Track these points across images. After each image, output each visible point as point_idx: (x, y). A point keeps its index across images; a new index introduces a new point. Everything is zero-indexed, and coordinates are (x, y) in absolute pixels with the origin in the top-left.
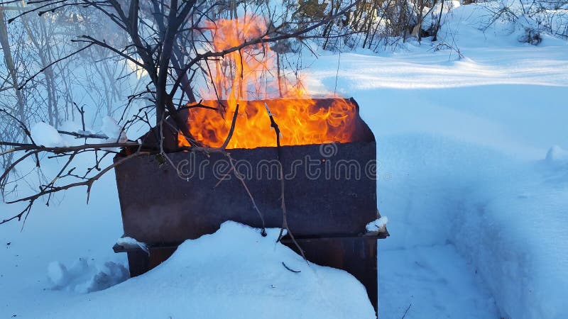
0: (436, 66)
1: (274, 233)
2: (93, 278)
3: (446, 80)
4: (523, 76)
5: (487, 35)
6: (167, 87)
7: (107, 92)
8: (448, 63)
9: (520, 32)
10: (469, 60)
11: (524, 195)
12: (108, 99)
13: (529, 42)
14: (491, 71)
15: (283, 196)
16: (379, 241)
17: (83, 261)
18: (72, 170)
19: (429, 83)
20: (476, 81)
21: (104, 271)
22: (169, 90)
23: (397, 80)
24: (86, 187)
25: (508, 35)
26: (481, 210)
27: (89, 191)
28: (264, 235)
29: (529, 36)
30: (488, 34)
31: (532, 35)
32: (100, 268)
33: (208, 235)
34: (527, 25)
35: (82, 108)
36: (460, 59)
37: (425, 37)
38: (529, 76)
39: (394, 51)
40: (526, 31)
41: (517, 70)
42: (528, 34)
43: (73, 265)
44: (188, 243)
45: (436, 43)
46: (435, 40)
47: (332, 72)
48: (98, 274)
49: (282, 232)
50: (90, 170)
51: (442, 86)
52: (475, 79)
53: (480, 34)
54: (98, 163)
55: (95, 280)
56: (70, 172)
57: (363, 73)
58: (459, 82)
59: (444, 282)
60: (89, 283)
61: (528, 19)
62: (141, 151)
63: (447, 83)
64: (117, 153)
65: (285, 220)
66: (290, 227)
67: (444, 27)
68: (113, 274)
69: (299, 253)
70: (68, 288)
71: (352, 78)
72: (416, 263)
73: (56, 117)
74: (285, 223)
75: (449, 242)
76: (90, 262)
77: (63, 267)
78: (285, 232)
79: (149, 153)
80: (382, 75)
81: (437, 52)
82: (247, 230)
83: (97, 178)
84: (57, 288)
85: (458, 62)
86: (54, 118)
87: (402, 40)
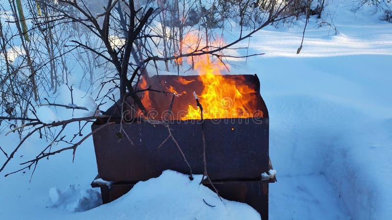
0: (318, 39)
1: (198, 178)
2: (78, 201)
3: (325, 51)
4: (381, 47)
5: (356, 14)
6: (128, 74)
7: (90, 63)
8: (327, 37)
9: (381, 13)
10: (343, 35)
11: (374, 146)
12: (90, 68)
13: (387, 20)
14: (358, 43)
15: (204, 154)
16: (270, 184)
17: (72, 187)
18: (63, 137)
19: (313, 53)
20: (347, 52)
21: (86, 196)
22: (129, 78)
23: (291, 51)
24: (73, 150)
25: (372, 15)
26: (344, 154)
27: (74, 153)
28: (191, 179)
29: (388, 16)
30: (358, 14)
31: (389, 15)
32: (83, 194)
33: (154, 179)
34: (386, 8)
35: (71, 87)
36: (336, 34)
37: (313, 15)
38: (385, 48)
39: (289, 27)
40: (386, 12)
41: (377, 42)
42: (387, 14)
43: (66, 189)
44: (140, 183)
45: (320, 21)
46: (319, 17)
47: (245, 44)
48: (81, 198)
49: (203, 177)
50: (75, 135)
51: (323, 55)
52: (346, 50)
53: (352, 14)
54: (80, 131)
55: (80, 202)
56: (62, 138)
57: (267, 45)
58: (335, 53)
59: (317, 202)
60: (76, 205)
61: (387, 3)
62: (109, 122)
63: (326, 53)
64: (94, 122)
65: (206, 170)
66: (208, 174)
67: (326, 9)
68: (91, 198)
69: (215, 192)
70: (62, 207)
71: (259, 49)
72: (298, 187)
73: (56, 79)
74: (206, 172)
75: (322, 173)
76: (76, 188)
77: (59, 192)
78: (205, 177)
79: (114, 123)
80: (280, 46)
81: (321, 28)
82: (180, 175)
83: (80, 143)
84: (55, 206)
85: (335, 37)
86: (54, 80)
87: (295, 19)
